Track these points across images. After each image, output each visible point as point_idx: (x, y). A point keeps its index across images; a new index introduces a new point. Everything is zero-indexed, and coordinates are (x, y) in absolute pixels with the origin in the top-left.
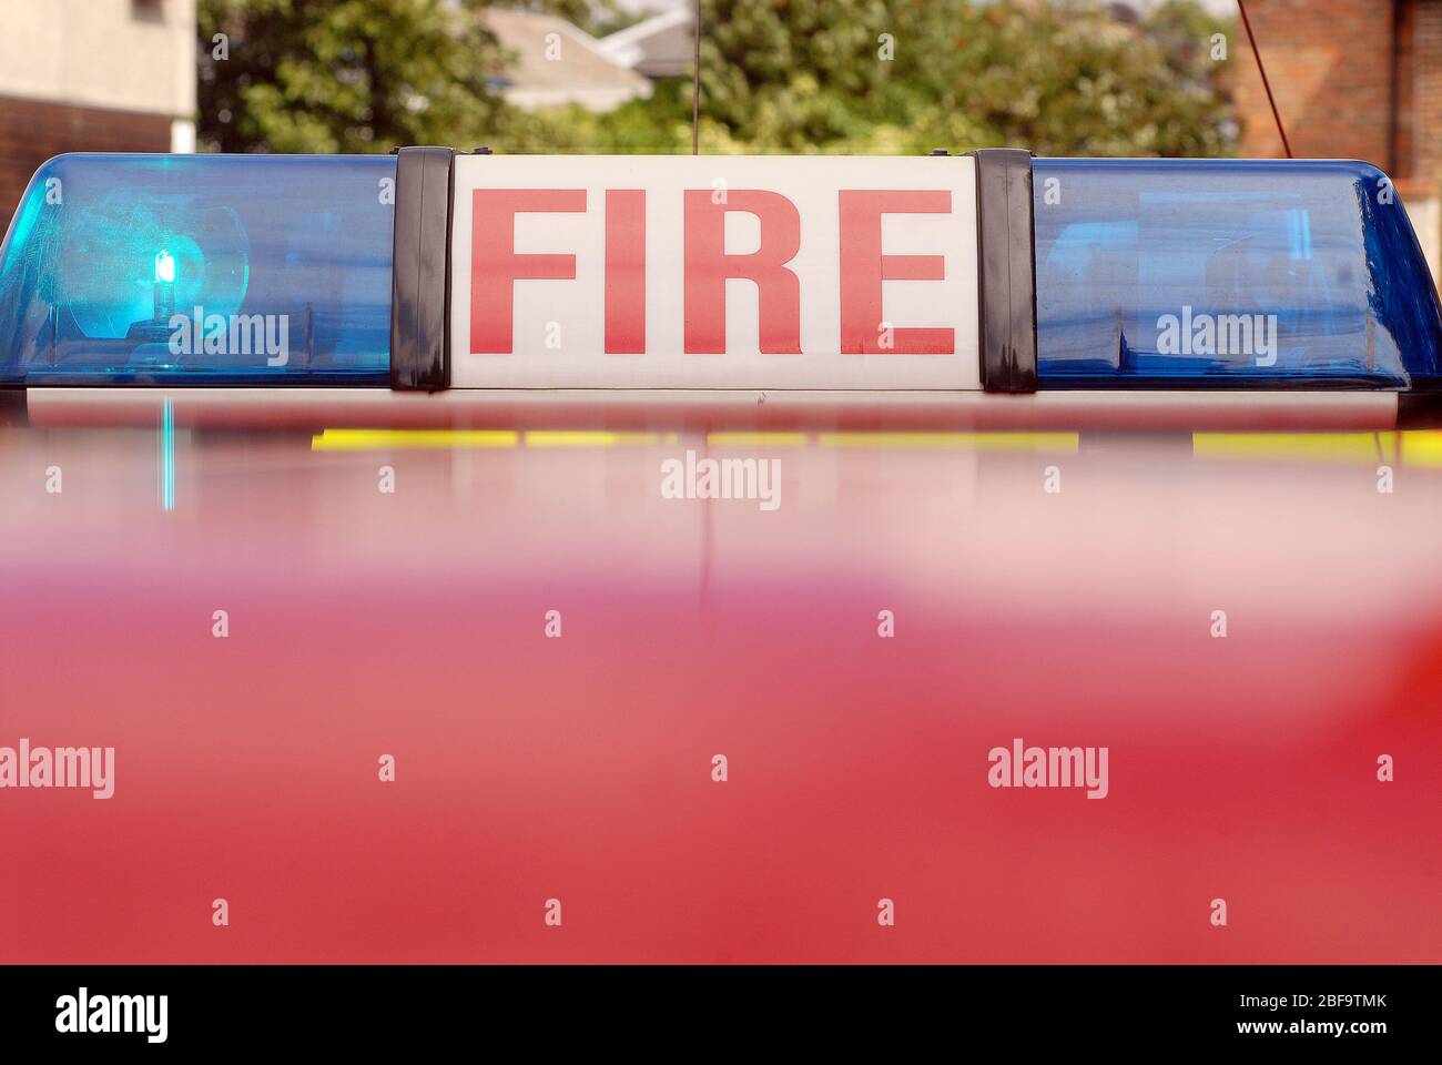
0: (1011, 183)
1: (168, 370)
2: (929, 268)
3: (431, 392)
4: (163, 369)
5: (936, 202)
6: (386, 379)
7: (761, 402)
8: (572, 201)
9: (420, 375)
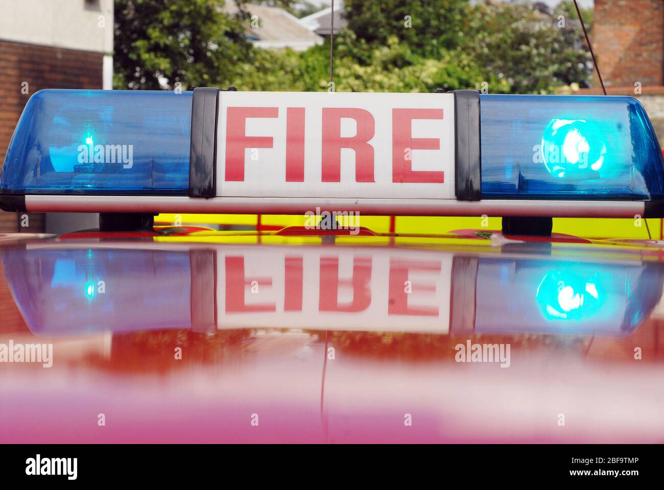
0: (470, 106)
1: (89, 187)
2: (433, 144)
3: (207, 198)
4: (87, 187)
5: (437, 114)
6: (187, 192)
7: (356, 203)
8: (272, 112)
9: (202, 190)
